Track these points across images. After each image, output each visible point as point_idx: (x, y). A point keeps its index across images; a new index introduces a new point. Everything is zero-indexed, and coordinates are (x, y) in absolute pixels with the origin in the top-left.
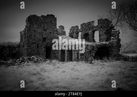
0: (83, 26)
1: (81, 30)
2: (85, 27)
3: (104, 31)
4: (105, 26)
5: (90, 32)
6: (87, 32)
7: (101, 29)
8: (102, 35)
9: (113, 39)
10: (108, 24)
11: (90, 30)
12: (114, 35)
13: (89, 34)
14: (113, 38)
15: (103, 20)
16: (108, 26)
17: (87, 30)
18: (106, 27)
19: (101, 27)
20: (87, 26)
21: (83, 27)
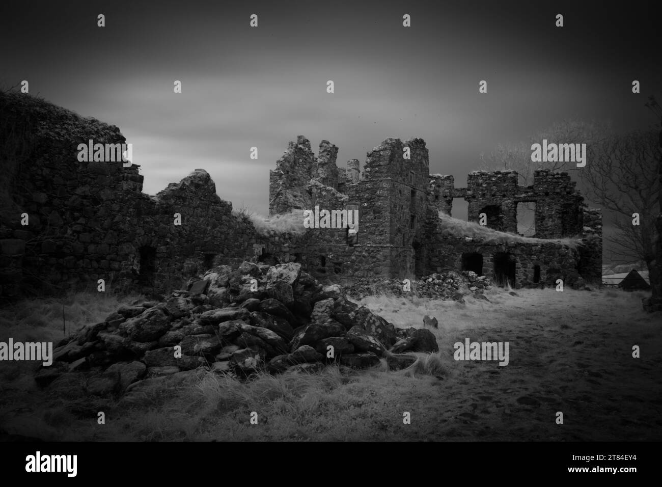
0: (481, 181)
1: (470, 193)
2: (488, 184)
3: (555, 207)
4: (557, 193)
5: (506, 203)
6: (496, 201)
7: (547, 200)
8: (551, 216)
9: (588, 232)
10: (568, 190)
11: (504, 196)
12: (592, 223)
13: (504, 208)
14: (589, 228)
15: (554, 176)
16: (569, 193)
17: (494, 195)
18: (563, 197)
19: (547, 194)
20: (495, 183)
21: (479, 185)
